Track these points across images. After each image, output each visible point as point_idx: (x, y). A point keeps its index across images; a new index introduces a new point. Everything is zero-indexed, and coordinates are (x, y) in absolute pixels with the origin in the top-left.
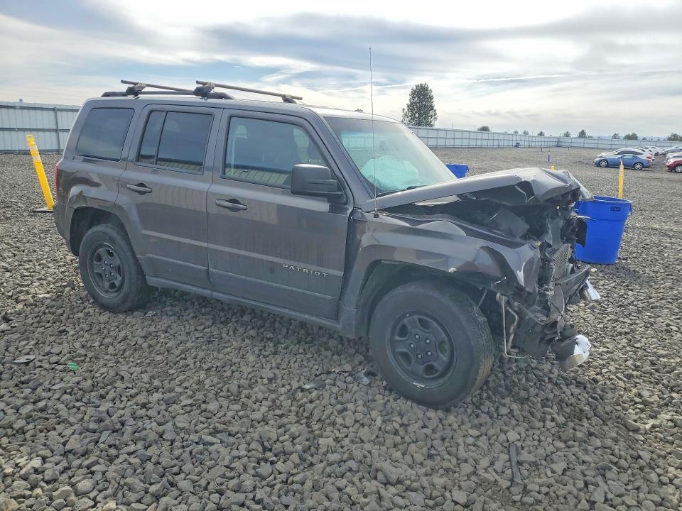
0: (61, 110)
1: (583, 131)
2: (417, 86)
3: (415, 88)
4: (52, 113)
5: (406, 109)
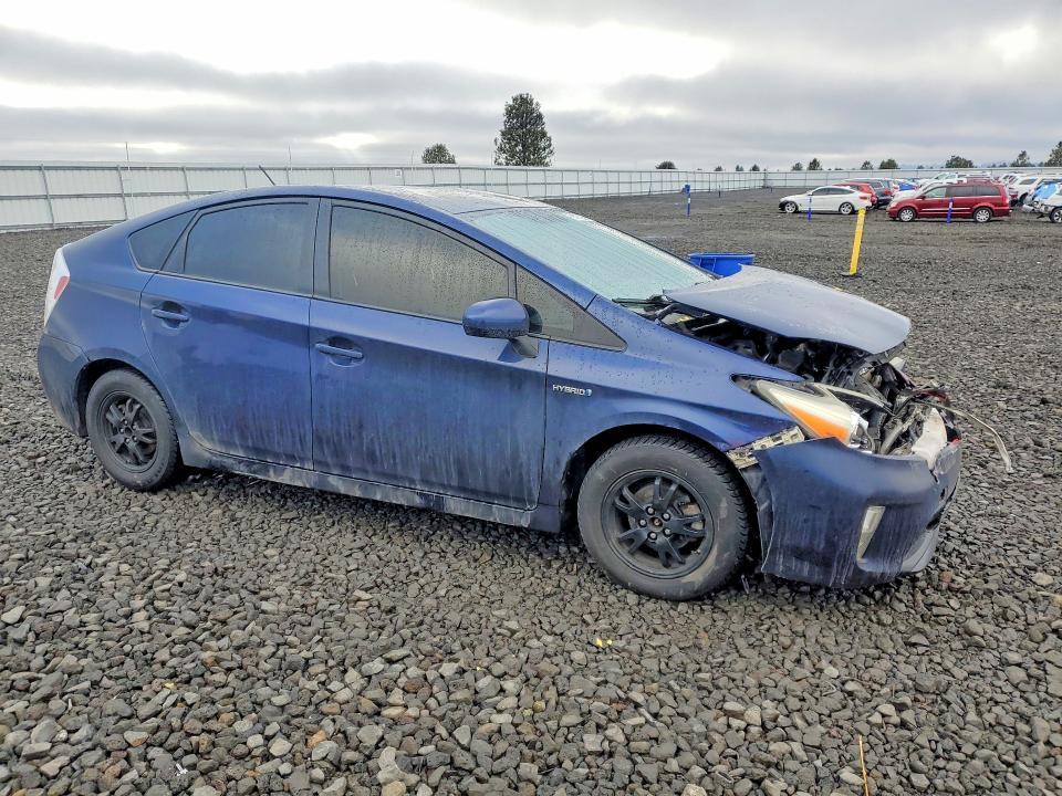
0: (189, 169)
1: (815, 161)
2: (515, 100)
3: (511, 103)
4: (180, 172)
5: (500, 138)
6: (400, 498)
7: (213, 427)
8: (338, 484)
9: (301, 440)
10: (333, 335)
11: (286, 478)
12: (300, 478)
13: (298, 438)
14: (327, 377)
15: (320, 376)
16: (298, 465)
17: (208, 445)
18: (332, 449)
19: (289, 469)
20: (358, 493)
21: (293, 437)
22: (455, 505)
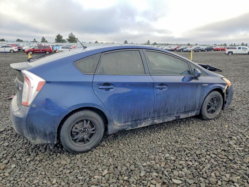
6: (171, 119)
7: (123, 118)
8: (157, 121)
9: (150, 113)
10: (161, 83)
11: (143, 125)
12: (147, 124)
13: (149, 112)
14: (158, 94)
15: (157, 94)
16: (146, 120)
17: (119, 125)
18: (157, 113)
19: (144, 122)
20: (161, 122)
21: (148, 112)
22: (182, 116)
